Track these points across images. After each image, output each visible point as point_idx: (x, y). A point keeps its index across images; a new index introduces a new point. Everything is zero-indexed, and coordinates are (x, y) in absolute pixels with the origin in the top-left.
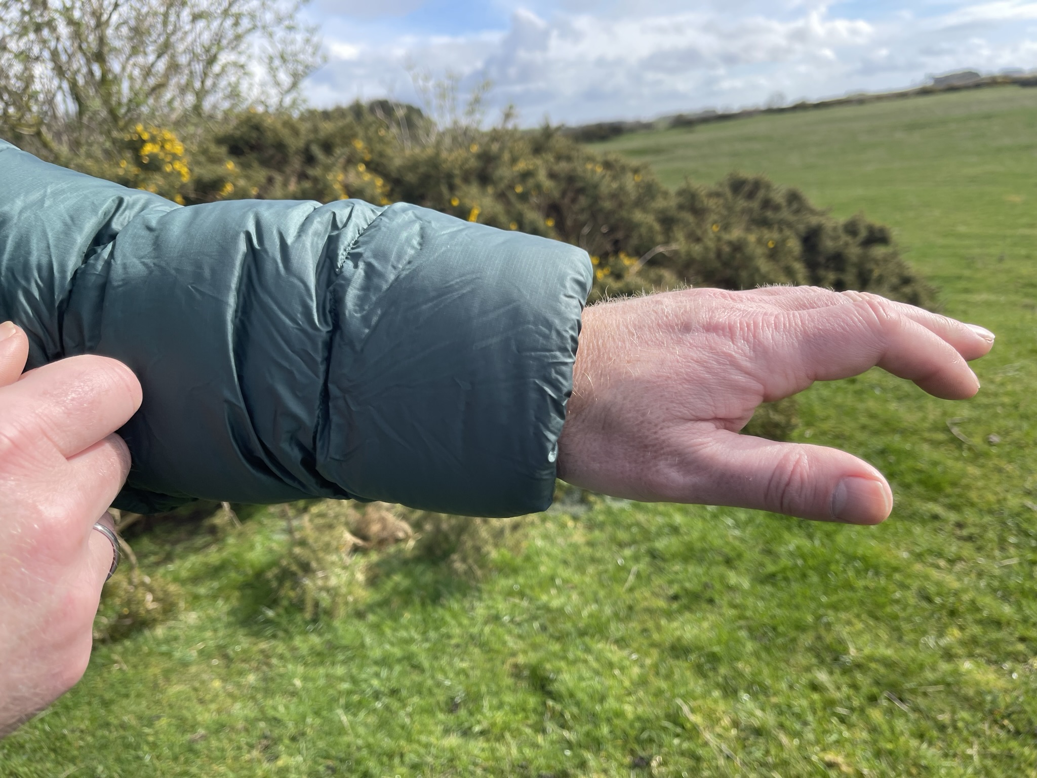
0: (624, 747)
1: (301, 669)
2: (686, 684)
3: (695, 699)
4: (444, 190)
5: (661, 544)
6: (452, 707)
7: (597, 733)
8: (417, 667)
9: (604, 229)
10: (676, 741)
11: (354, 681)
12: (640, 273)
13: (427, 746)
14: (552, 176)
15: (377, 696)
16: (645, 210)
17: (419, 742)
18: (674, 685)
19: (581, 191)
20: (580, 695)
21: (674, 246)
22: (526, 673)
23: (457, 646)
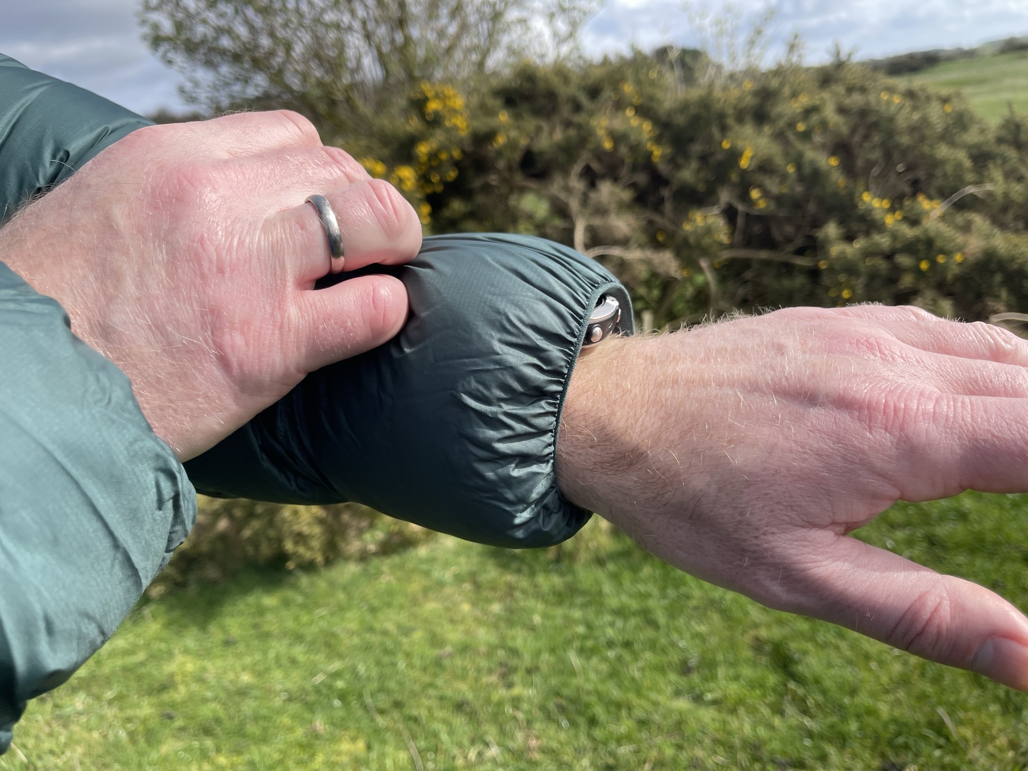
0: (874, 748)
1: (540, 606)
2: (957, 691)
3: (966, 710)
4: (715, 131)
5: (942, 531)
6: (685, 669)
7: (844, 728)
8: (653, 624)
9: (900, 168)
10: (937, 753)
11: (589, 626)
12: (943, 218)
13: (656, 704)
14: (842, 110)
15: (610, 644)
16: (952, 144)
17: (648, 699)
18: (943, 691)
19: (875, 126)
20: (828, 683)
21: (989, 187)
22: (768, 648)
23: (696, 608)
